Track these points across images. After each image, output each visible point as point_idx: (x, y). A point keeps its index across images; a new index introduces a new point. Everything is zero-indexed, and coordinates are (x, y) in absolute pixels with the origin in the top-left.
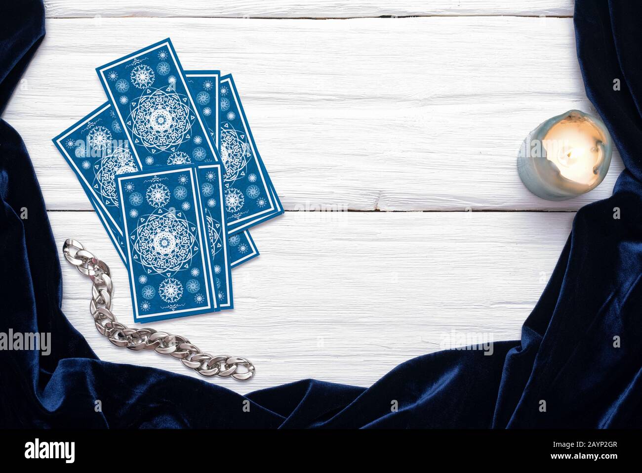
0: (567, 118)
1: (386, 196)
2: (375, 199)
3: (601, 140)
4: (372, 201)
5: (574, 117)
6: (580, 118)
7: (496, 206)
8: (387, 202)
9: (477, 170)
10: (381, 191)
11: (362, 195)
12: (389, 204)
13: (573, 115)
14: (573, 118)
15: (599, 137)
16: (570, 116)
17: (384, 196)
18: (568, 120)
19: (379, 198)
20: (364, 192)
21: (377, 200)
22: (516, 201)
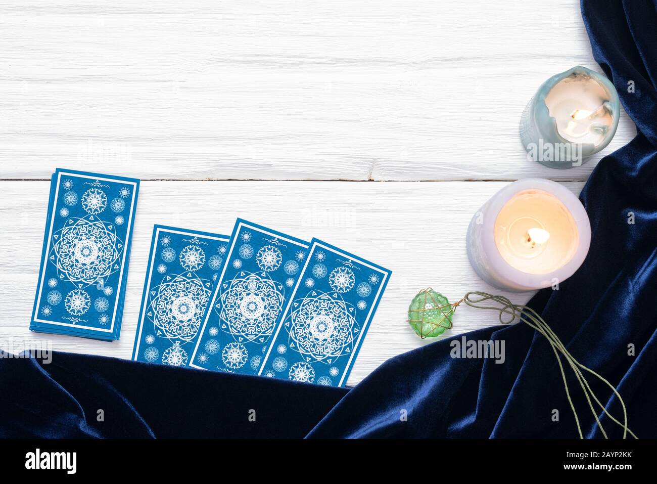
0: (571, 75)
1: (380, 164)
2: (368, 167)
3: (608, 99)
4: (365, 170)
5: (579, 74)
6: (584, 75)
7: (497, 175)
8: (382, 171)
9: (476, 136)
10: (374, 159)
11: (355, 163)
12: (383, 173)
13: (578, 72)
14: (578, 76)
15: (605, 97)
16: (574, 74)
17: (378, 164)
18: (573, 78)
19: (373, 166)
20: (358, 160)
21: (372, 169)
22: (518, 169)
